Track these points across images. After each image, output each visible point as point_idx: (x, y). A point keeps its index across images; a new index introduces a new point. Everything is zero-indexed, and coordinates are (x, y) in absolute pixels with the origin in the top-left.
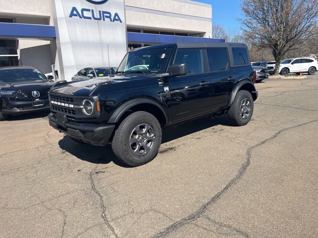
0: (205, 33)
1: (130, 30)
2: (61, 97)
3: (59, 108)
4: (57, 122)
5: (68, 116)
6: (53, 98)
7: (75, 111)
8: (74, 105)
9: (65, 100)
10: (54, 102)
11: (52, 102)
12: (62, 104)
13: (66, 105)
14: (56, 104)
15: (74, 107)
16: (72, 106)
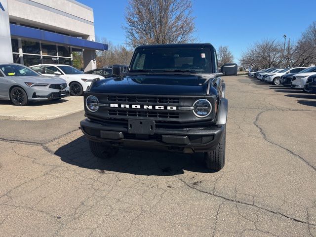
0: (89, 35)
1: (13, 22)
2: (145, 98)
3: (133, 112)
4: (131, 130)
5: (160, 122)
6: (115, 100)
7: (178, 114)
8: (177, 107)
9: (156, 102)
10: (120, 106)
11: (112, 105)
12: (145, 107)
13: (157, 107)
14: (125, 107)
15: (177, 109)
16: (174, 108)
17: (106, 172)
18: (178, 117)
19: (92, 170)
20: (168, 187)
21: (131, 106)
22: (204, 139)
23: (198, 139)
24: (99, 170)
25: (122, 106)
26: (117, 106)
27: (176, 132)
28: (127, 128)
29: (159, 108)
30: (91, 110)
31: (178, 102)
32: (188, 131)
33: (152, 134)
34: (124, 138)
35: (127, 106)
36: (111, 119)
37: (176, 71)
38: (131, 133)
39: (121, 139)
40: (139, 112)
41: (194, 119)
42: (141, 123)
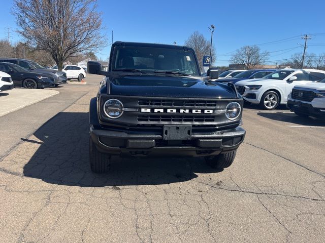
2: (183, 101)
3: (168, 117)
4: (166, 137)
5: (194, 126)
6: (148, 104)
7: (214, 117)
8: (214, 110)
9: (193, 105)
10: (152, 110)
11: (143, 110)
12: (182, 111)
13: (194, 111)
14: (159, 112)
15: (213, 112)
16: (211, 111)
17: (121, 187)
18: (213, 121)
19: (101, 188)
20: (199, 191)
21: (165, 110)
22: (235, 140)
23: (230, 141)
24: (110, 187)
25: (156, 111)
26: (149, 110)
27: (211, 136)
28: (162, 135)
29: (196, 111)
30: (111, 116)
31: (215, 105)
32: (222, 134)
33: (189, 139)
34: (156, 146)
35: (162, 111)
36: (139, 125)
37: (167, 73)
38: (166, 139)
39: (152, 147)
40: (174, 117)
41: (227, 122)
42: (178, 128)
